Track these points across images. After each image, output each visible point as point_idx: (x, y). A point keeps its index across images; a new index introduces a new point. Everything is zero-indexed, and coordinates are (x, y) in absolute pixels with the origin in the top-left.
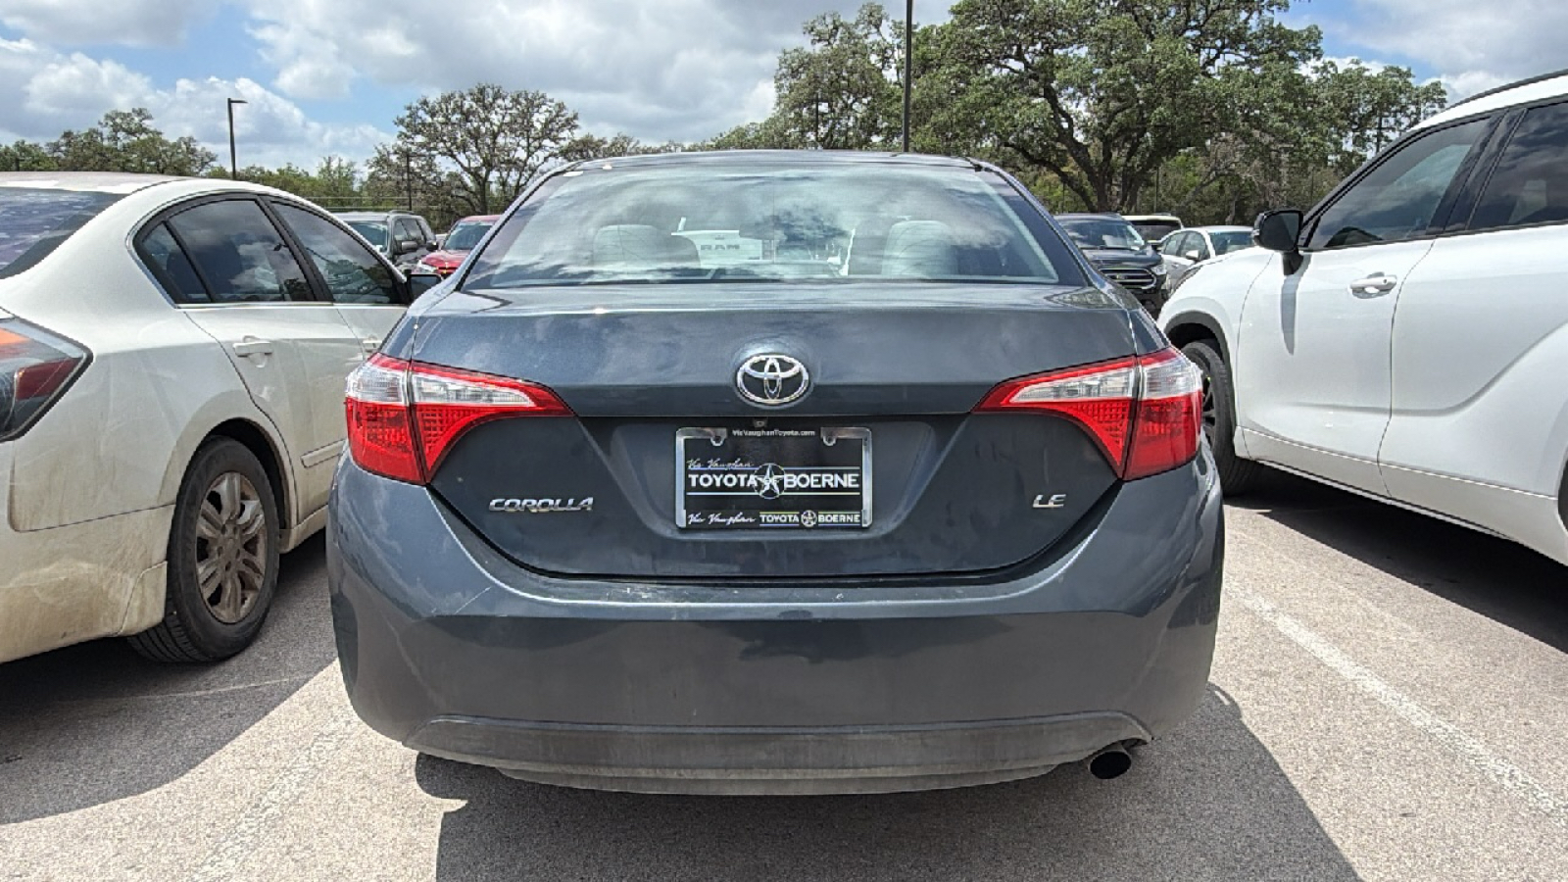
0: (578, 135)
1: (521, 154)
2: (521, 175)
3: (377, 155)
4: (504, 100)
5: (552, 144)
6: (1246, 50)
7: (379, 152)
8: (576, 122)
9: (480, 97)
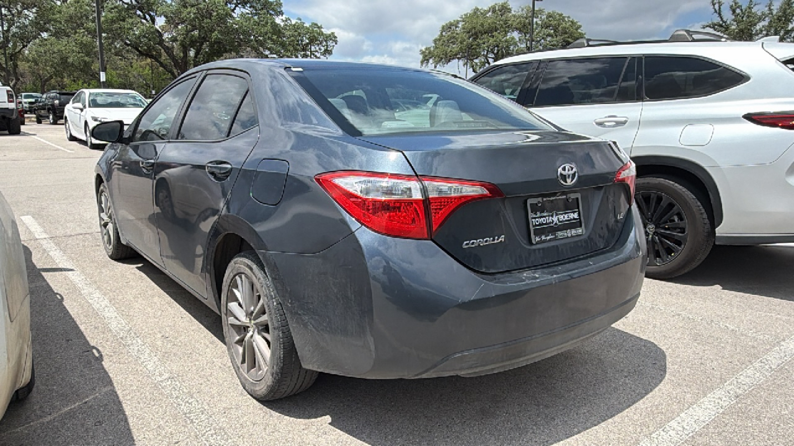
6: (250, 7)
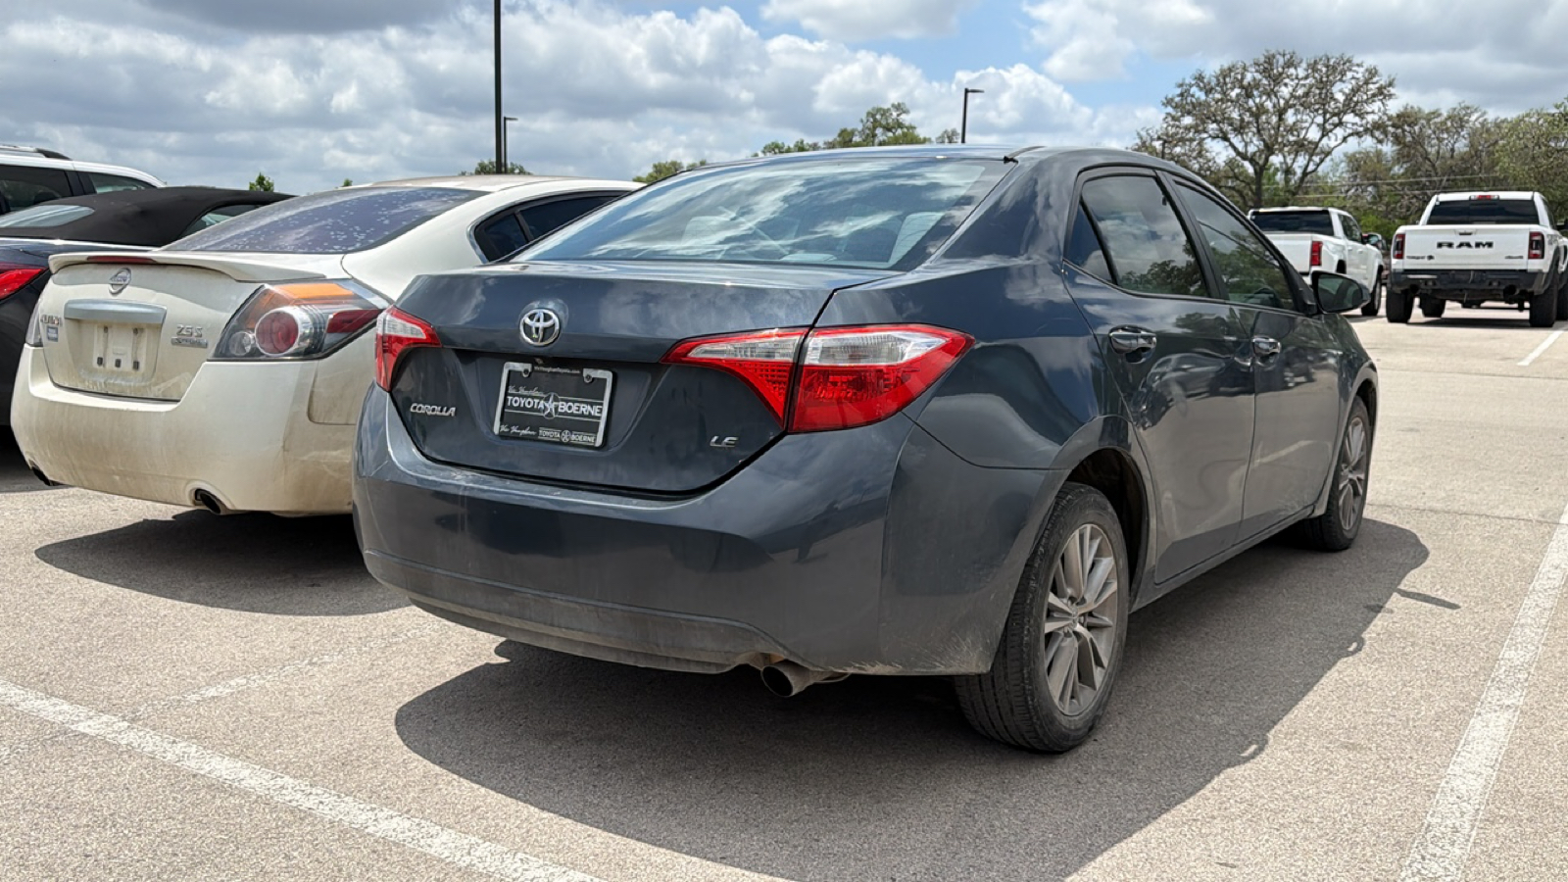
0: (1394, 107)
1: (1313, 134)
2: (1310, 160)
3: (1138, 141)
4: (1296, 68)
5: (1357, 120)
7: (1141, 138)
8: (1392, 90)
9: (1267, 67)
